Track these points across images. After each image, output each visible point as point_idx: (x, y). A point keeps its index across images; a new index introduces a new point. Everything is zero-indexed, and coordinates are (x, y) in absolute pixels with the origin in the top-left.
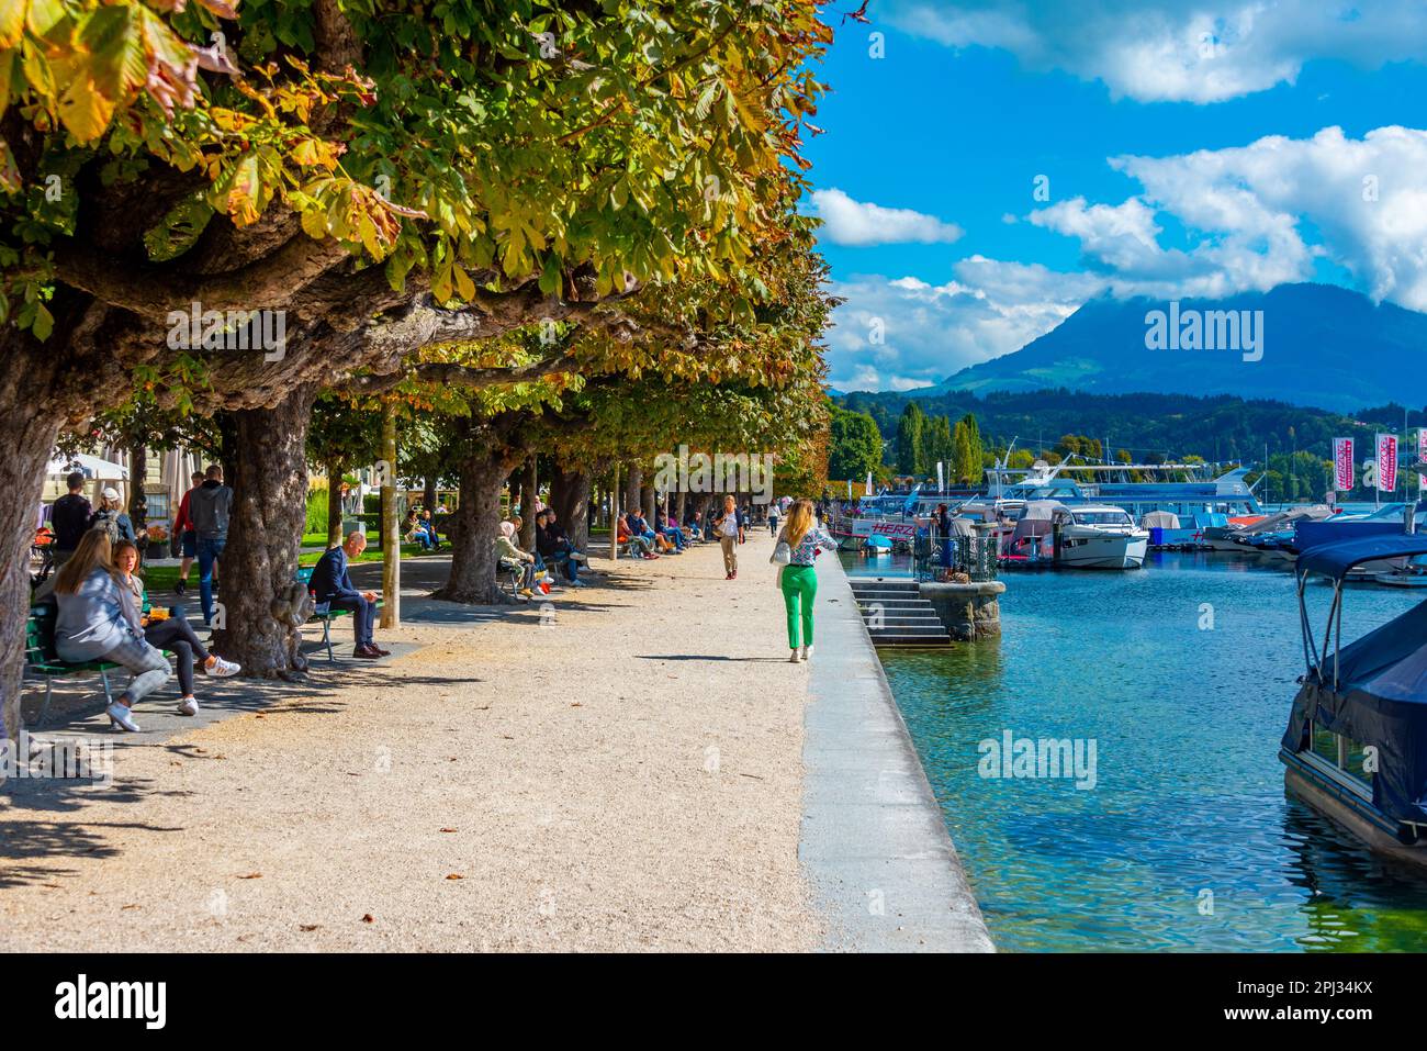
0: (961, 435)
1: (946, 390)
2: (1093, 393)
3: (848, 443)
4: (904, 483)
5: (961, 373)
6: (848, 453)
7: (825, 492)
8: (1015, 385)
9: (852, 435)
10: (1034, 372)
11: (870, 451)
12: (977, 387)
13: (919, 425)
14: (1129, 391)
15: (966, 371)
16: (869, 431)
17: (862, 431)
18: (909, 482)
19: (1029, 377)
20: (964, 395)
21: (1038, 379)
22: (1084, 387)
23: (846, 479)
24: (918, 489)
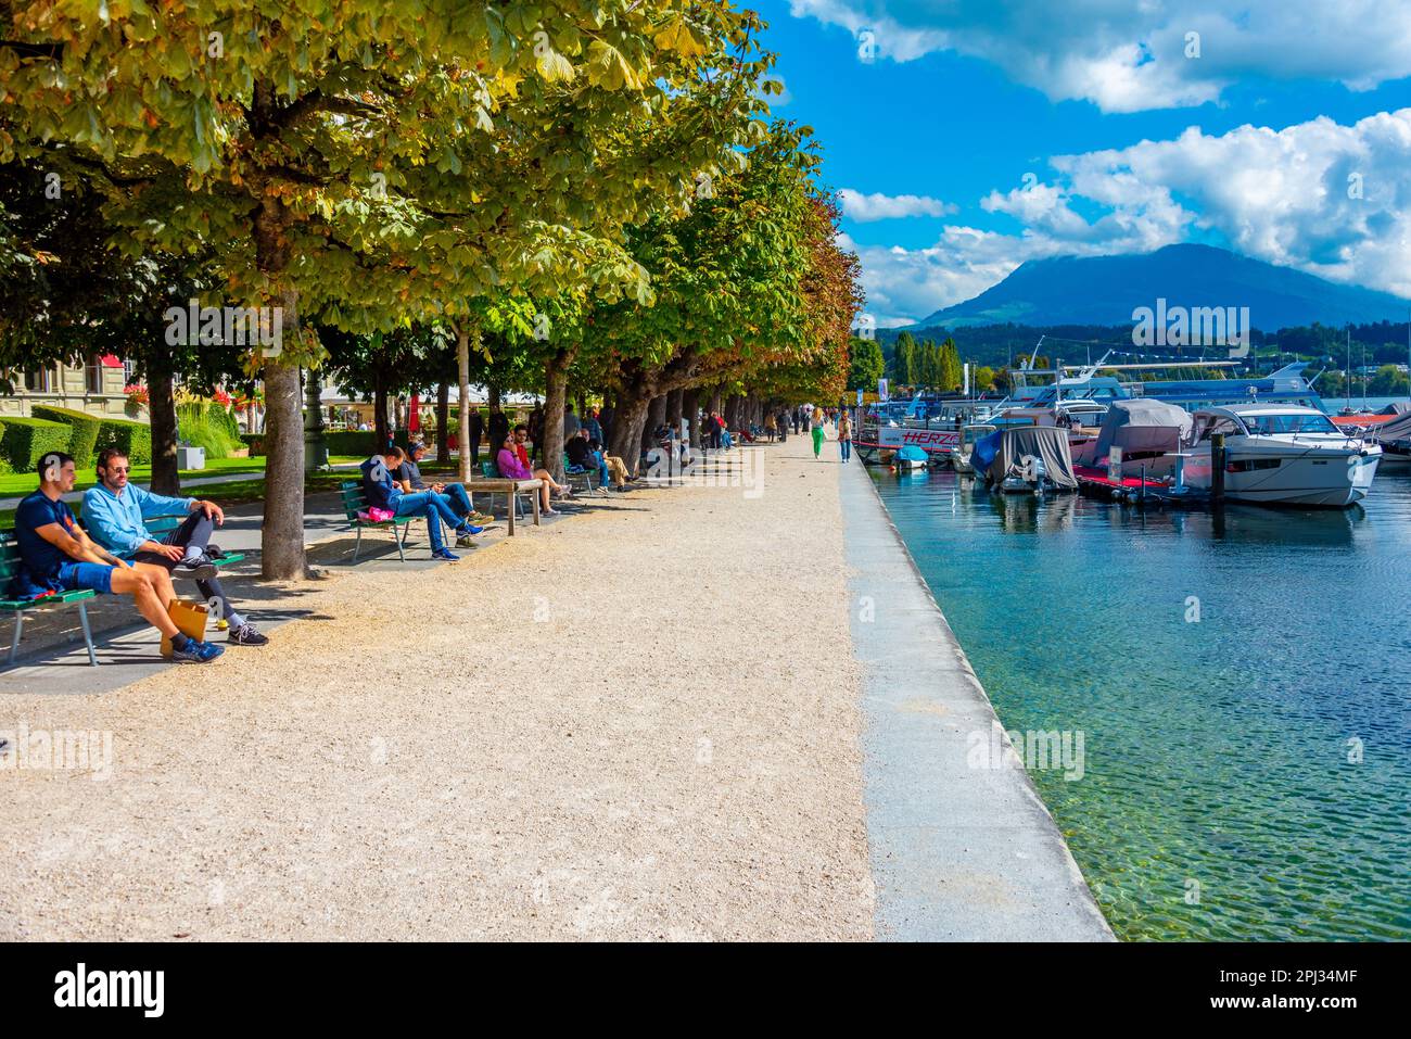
0: (944, 355)
1: (924, 327)
2: (1032, 326)
3: (858, 362)
4: (906, 391)
5: (935, 314)
6: (858, 370)
7: (842, 400)
8: (975, 322)
9: (861, 355)
10: (987, 312)
11: (874, 368)
12: (949, 324)
13: (911, 348)
14: (1059, 324)
15: (939, 313)
16: (873, 352)
17: (868, 353)
18: (911, 390)
19: (984, 316)
20: (938, 330)
21: (990, 318)
22: (1025, 322)
23: (855, 390)
24: (919, 395)
